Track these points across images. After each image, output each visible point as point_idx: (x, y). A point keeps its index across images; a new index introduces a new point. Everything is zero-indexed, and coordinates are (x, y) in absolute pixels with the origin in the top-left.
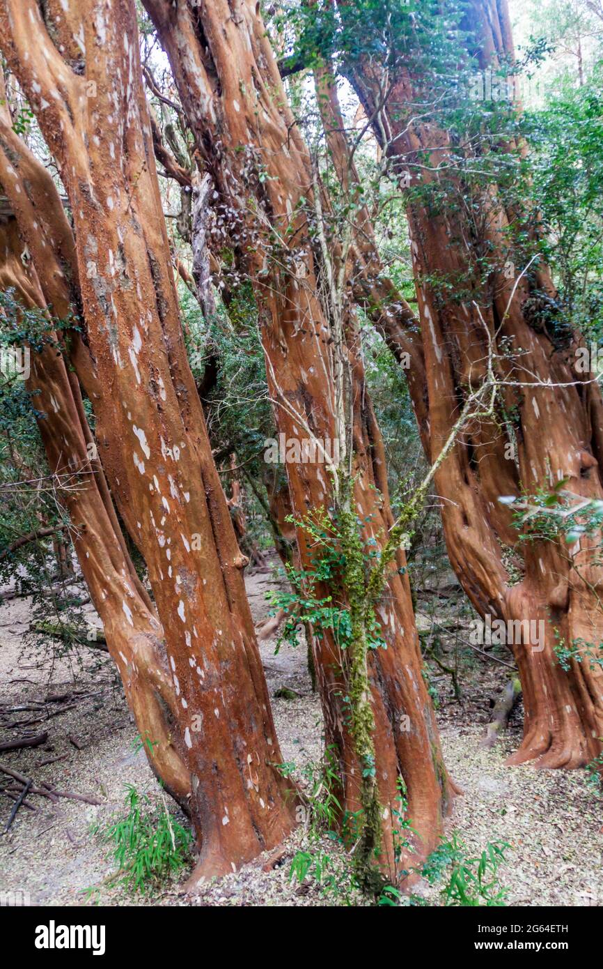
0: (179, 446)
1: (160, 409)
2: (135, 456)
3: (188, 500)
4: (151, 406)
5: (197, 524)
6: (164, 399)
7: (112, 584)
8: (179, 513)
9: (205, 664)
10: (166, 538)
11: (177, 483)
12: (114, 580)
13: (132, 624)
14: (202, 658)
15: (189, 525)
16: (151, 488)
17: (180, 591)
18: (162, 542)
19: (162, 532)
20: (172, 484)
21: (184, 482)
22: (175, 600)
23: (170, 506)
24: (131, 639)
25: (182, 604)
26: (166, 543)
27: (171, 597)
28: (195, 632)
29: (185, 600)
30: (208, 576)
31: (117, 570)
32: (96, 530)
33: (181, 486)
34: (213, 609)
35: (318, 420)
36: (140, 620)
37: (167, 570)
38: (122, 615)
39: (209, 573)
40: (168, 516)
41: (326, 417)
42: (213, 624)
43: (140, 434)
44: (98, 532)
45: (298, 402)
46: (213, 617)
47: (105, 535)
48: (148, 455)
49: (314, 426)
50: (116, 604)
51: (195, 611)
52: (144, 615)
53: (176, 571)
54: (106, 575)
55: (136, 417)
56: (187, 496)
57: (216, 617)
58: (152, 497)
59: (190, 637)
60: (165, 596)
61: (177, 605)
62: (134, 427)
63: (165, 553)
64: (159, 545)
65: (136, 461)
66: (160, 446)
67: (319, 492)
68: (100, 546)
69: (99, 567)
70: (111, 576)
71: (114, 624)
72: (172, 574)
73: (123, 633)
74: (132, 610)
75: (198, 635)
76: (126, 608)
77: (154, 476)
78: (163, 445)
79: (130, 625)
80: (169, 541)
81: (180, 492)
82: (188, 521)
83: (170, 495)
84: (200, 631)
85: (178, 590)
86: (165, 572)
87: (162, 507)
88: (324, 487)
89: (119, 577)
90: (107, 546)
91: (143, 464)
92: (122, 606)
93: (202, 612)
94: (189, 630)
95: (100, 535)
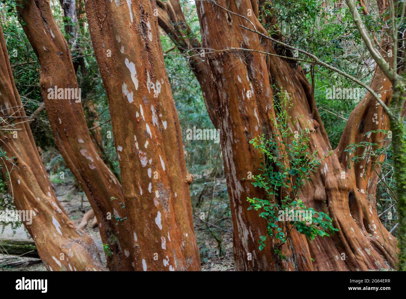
0: (161, 82)
1: (147, 47)
2: (125, 86)
3: (165, 127)
4: (141, 44)
5: (172, 148)
6: (151, 40)
7: (42, 204)
8: (158, 138)
9: (175, 263)
10: (149, 159)
11: (157, 113)
12: (44, 201)
13: (61, 233)
14: (173, 258)
15: (165, 149)
16: (137, 115)
17: (158, 203)
18: (144, 163)
19: (145, 154)
20: (154, 113)
21: (163, 112)
22: (153, 211)
23: (152, 132)
24: (63, 245)
25: (159, 214)
26: (148, 163)
27: (150, 209)
28: (169, 237)
29: (161, 211)
30: (178, 190)
31: (45, 193)
32: (26, 162)
33: (161, 115)
34: (182, 217)
35: (256, 72)
36: (67, 230)
37: (148, 186)
38: (52, 227)
39: (178, 188)
40: (150, 140)
41: (261, 71)
42: (182, 229)
43: (131, 67)
44: (28, 164)
45: (240, 59)
46: (182, 223)
47: (33, 166)
48: (137, 87)
49: (252, 77)
50: (46, 219)
51: (168, 219)
52: (70, 226)
53: (155, 187)
54: (36, 197)
55: (129, 51)
56: (165, 124)
57: (184, 223)
58: (137, 123)
59: (165, 242)
60: (143, 208)
61: (155, 215)
62: (127, 60)
63: (147, 172)
64: (141, 165)
65: (125, 91)
66: (146, 80)
67: (255, 125)
68: (31, 175)
69: (30, 191)
70: (40, 198)
71: (45, 235)
72: (152, 189)
73: (54, 241)
74: (61, 223)
75: (171, 239)
76: (55, 221)
77: (141, 105)
78: (149, 79)
79: (60, 235)
80: (151, 161)
81: (160, 120)
82: (165, 145)
83: (152, 123)
84: (172, 236)
85: (156, 203)
86: (145, 188)
87: (146, 132)
88: (258, 121)
89: (47, 198)
90: (35, 174)
91: (132, 93)
92: (51, 221)
93: (174, 220)
94: (164, 236)
95: (30, 166)
